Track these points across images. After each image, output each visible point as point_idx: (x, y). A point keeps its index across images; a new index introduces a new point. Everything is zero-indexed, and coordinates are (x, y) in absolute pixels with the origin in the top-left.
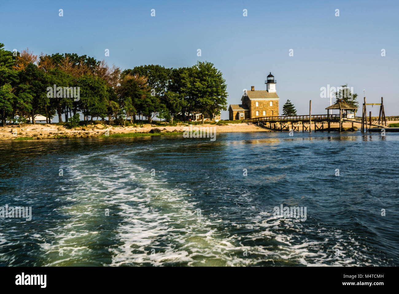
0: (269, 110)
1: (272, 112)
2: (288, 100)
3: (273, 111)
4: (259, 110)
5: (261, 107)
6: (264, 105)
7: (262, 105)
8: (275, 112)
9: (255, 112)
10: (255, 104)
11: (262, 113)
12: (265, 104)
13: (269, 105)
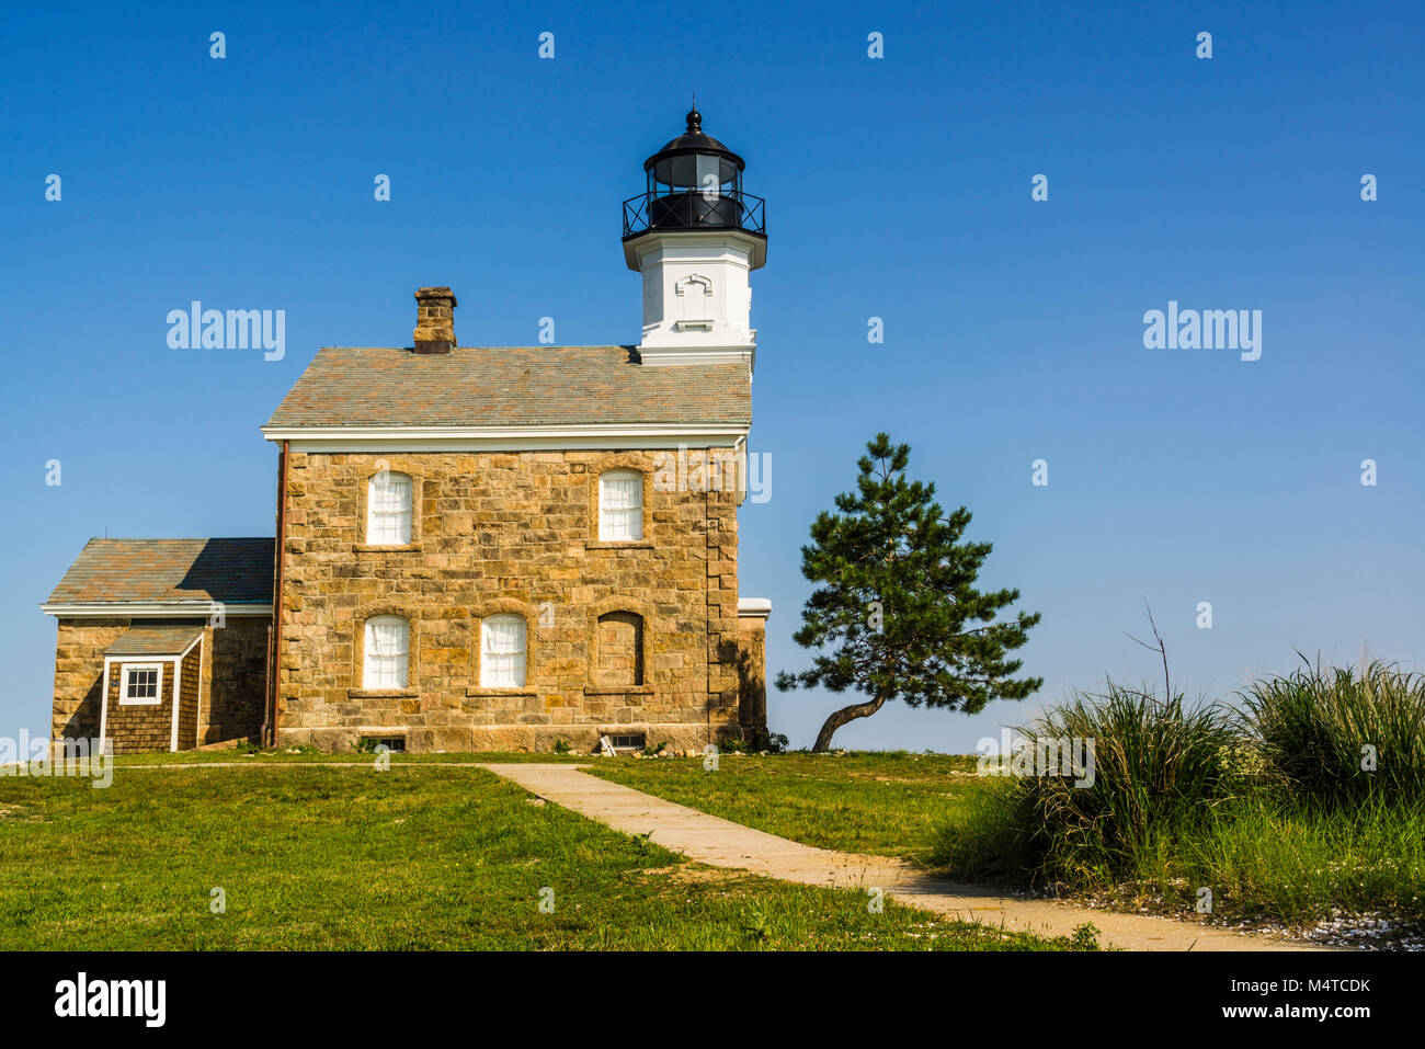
0: (583, 596)
1: (627, 632)
2: (880, 450)
3: (637, 619)
4: (412, 602)
5: (441, 561)
6: (488, 524)
7: (462, 522)
8: (675, 640)
9: (346, 642)
10: (351, 506)
11: (463, 653)
12: (506, 505)
13: (584, 519)
